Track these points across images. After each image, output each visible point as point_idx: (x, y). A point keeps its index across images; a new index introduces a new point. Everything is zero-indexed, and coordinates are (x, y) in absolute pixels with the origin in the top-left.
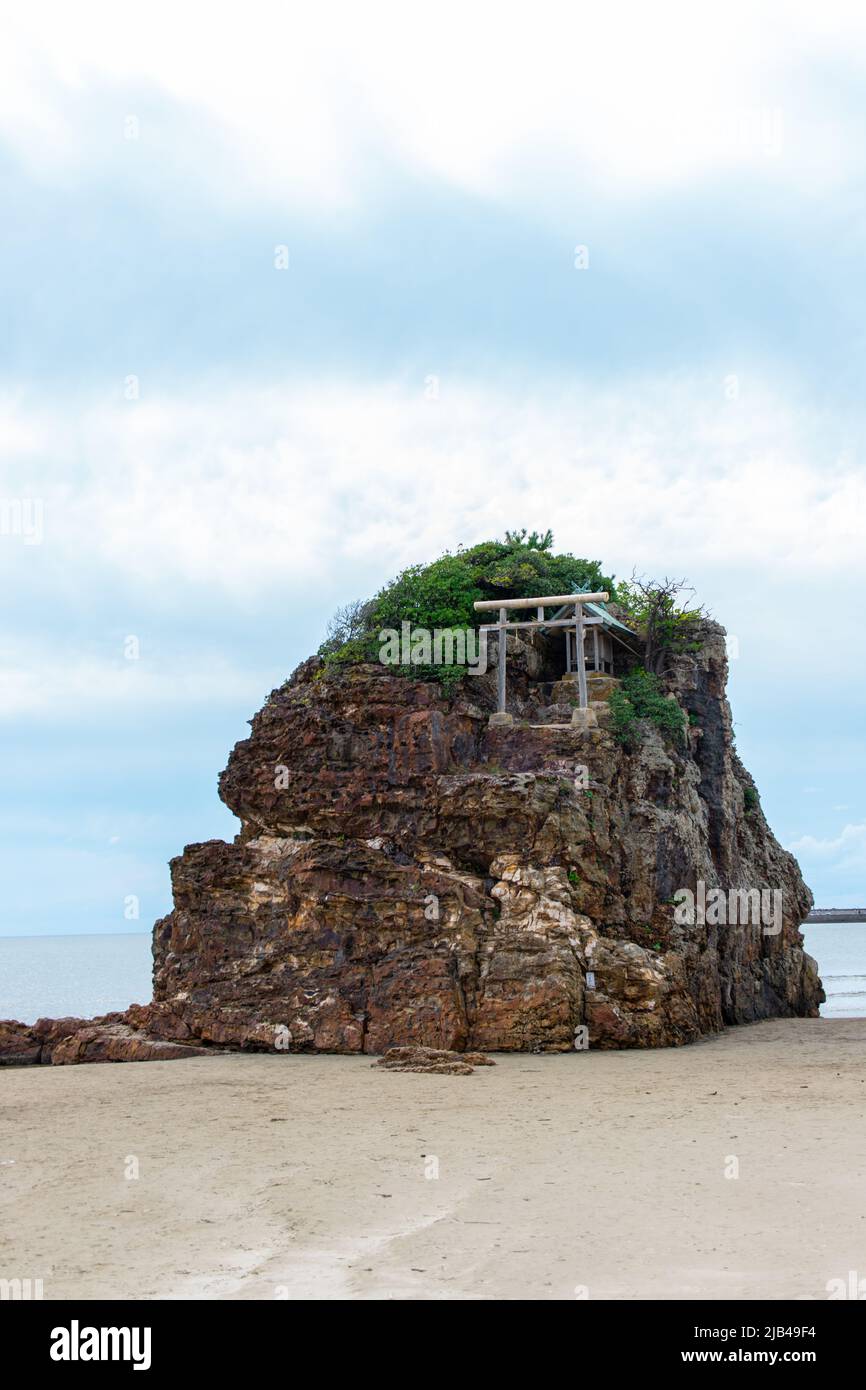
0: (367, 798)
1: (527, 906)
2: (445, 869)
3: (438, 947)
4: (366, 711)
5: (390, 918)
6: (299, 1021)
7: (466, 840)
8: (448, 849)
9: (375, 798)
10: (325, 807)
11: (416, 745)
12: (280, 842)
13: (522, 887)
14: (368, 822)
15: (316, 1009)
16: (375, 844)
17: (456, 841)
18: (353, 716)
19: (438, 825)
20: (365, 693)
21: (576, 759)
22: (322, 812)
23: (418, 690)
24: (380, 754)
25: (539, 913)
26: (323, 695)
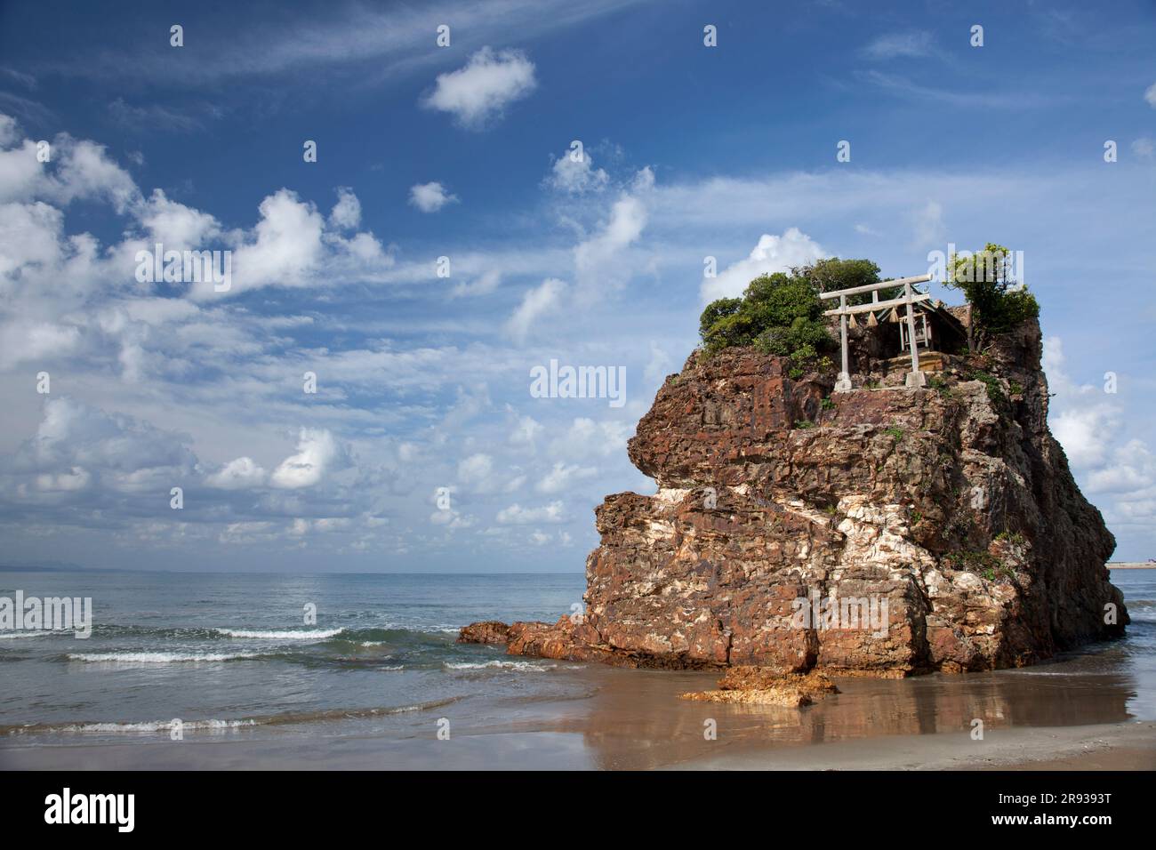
0: (734, 452)
1: (871, 539)
2: (798, 509)
3: (792, 574)
4: (732, 383)
5: (751, 550)
6: (678, 634)
7: (815, 483)
8: (801, 492)
9: (739, 453)
10: (702, 461)
11: (771, 406)
12: (673, 491)
13: (865, 522)
14: (735, 471)
15: (692, 625)
16: (741, 490)
17: (807, 484)
18: (723, 388)
19: (791, 471)
20: (731, 368)
21: (911, 413)
22: (699, 465)
23: (772, 362)
24: (743, 416)
25: (881, 546)
26: (700, 374)
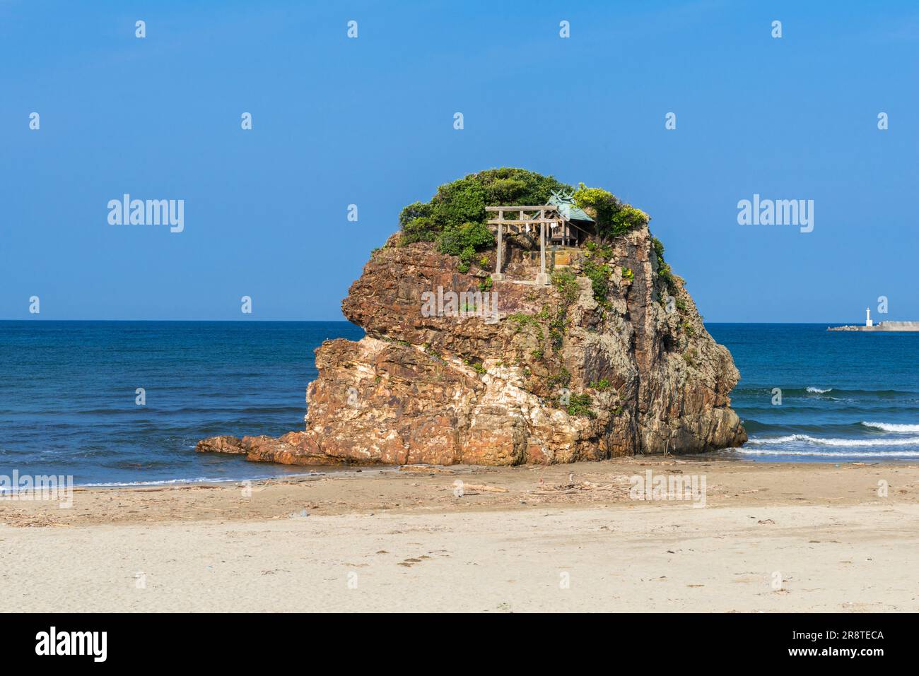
1: (499, 389)
2: (458, 365)
3: (449, 409)
4: (419, 271)
5: (424, 392)
6: (374, 447)
8: (460, 354)
9: (421, 322)
10: (396, 325)
13: (497, 378)
14: (418, 335)
15: (384, 441)
16: (420, 348)
18: (412, 272)
19: (454, 340)
20: (418, 260)
21: (535, 303)
22: (394, 328)
23: (447, 259)
25: (506, 393)
